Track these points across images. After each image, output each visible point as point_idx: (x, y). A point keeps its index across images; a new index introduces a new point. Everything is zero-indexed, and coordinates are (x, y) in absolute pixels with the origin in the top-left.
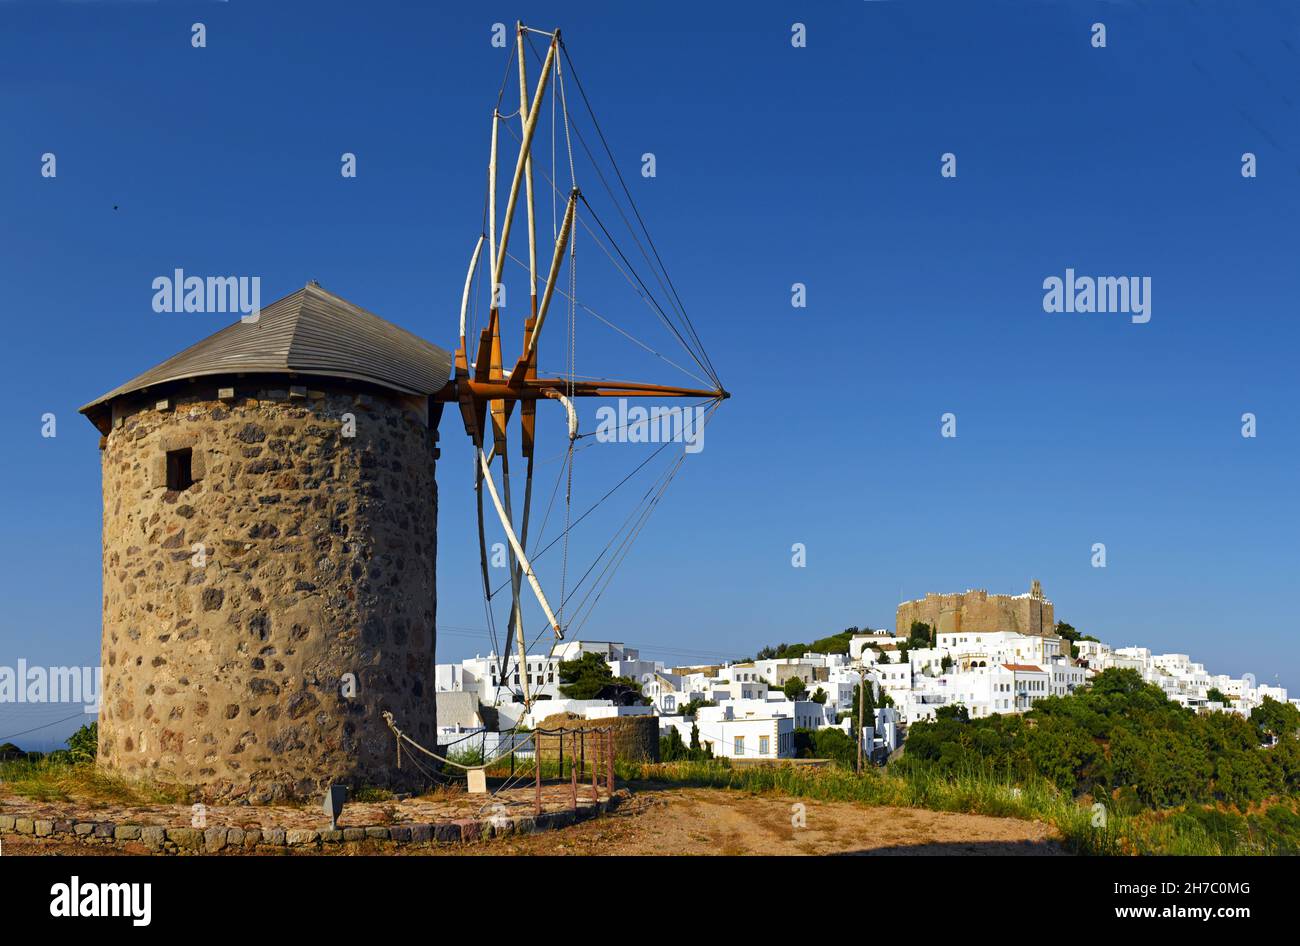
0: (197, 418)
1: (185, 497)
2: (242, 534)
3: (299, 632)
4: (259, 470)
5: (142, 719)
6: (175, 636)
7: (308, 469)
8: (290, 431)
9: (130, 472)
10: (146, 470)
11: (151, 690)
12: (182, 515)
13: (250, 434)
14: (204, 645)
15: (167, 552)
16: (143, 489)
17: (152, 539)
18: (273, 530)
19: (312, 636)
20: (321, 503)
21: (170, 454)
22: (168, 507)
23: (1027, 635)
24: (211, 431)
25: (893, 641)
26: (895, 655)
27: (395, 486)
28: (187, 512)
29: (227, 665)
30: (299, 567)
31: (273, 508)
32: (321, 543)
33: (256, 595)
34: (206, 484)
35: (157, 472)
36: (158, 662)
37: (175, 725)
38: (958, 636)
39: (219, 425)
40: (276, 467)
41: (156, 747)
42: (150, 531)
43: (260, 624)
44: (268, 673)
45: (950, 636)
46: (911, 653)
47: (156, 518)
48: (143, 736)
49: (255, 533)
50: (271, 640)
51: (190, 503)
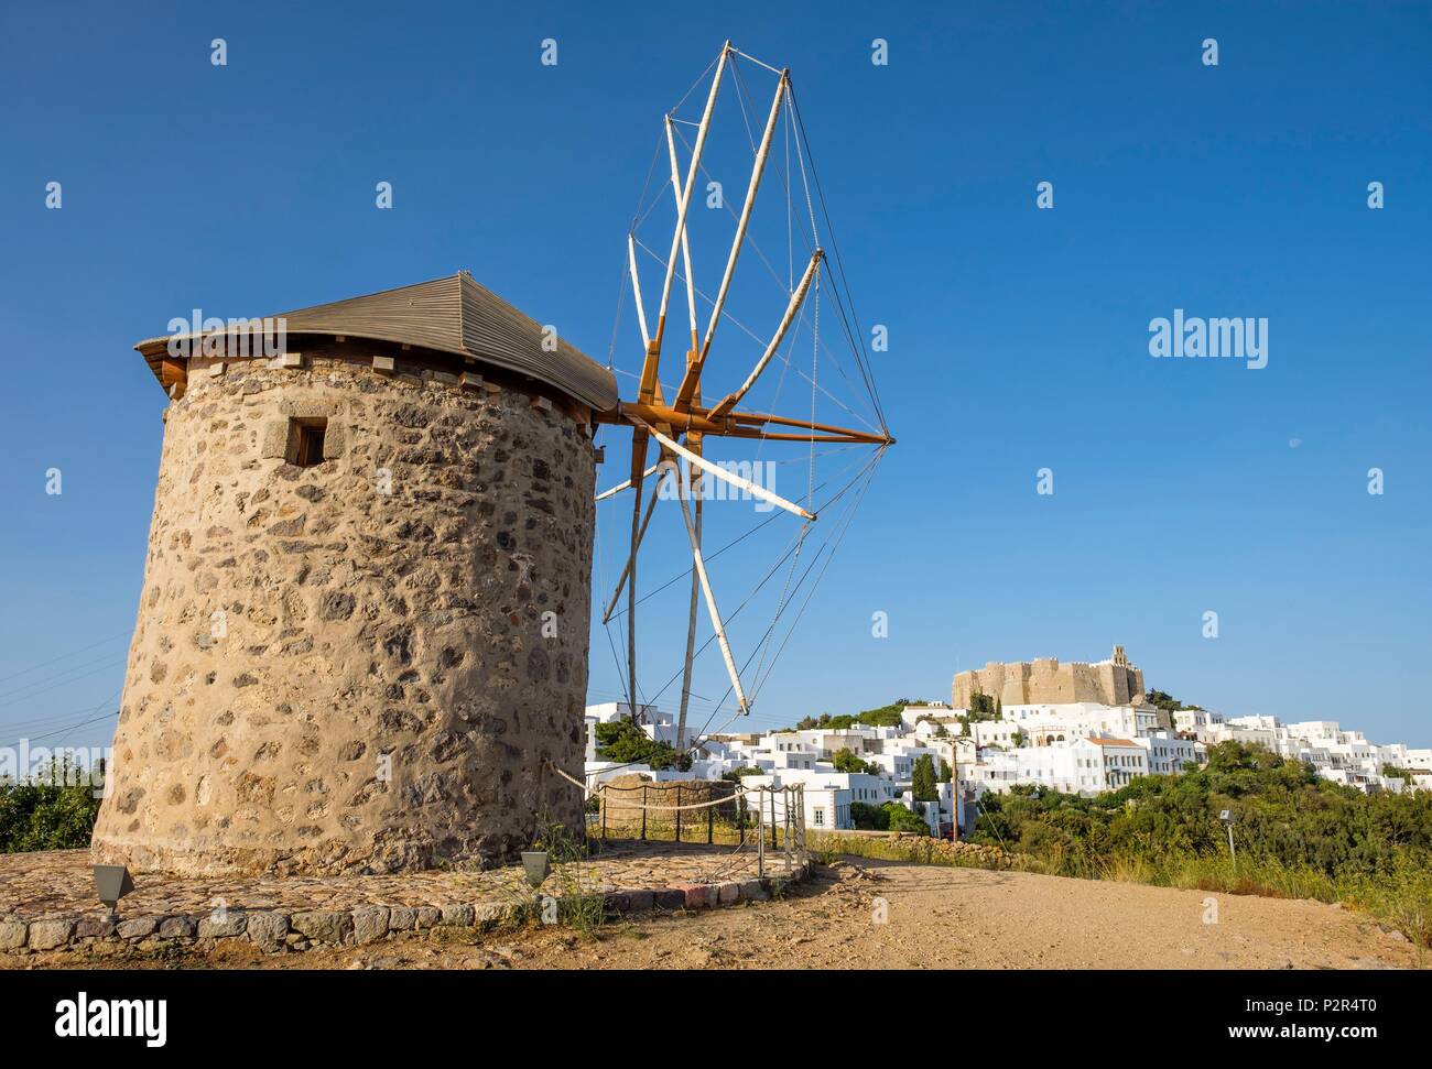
0: (338, 385)
1: (309, 476)
2: (387, 531)
3: (451, 657)
4: (418, 460)
5: (206, 758)
6: (276, 647)
7: (476, 469)
8: (458, 423)
9: (227, 433)
10: (254, 433)
11: (228, 718)
12: (304, 496)
13: (406, 418)
14: (318, 660)
15: (275, 540)
16: (247, 457)
17: (254, 520)
18: (429, 531)
19: (468, 662)
20: (487, 508)
21: (294, 421)
22: (283, 484)
23: (1112, 706)
24: (356, 403)
25: (951, 713)
26: (955, 729)
27: (566, 504)
28: (314, 495)
29: (351, 690)
30: (455, 579)
31: (431, 507)
32: (484, 557)
33: (401, 607)
34: (343, 465)
35: (272, 439)
36: (243, 681)
37: (264, 768)
38: (1028, 708)
39: (369, 400)
40: (438, 460)
41: (229, 798)
42: (250, 511)
43: (399, 644)
44: (408, 704)
45: (1018, 709)
46: (973, 726)
47: (264, 494)
48: (205, 783)
49: (407, 532)
50: (415, 662)
51: (319, 484)
